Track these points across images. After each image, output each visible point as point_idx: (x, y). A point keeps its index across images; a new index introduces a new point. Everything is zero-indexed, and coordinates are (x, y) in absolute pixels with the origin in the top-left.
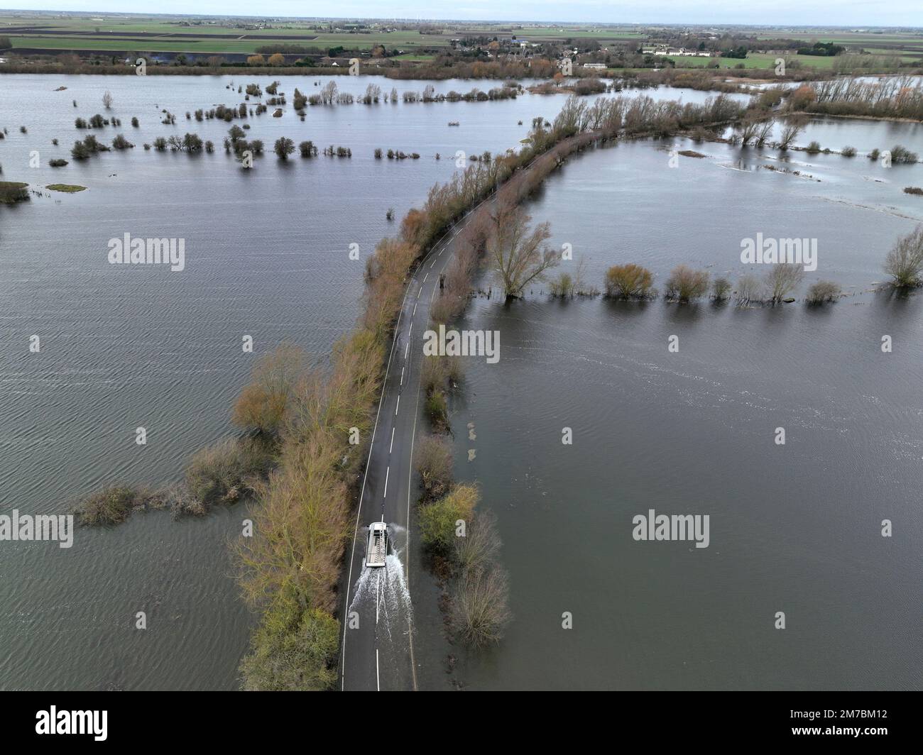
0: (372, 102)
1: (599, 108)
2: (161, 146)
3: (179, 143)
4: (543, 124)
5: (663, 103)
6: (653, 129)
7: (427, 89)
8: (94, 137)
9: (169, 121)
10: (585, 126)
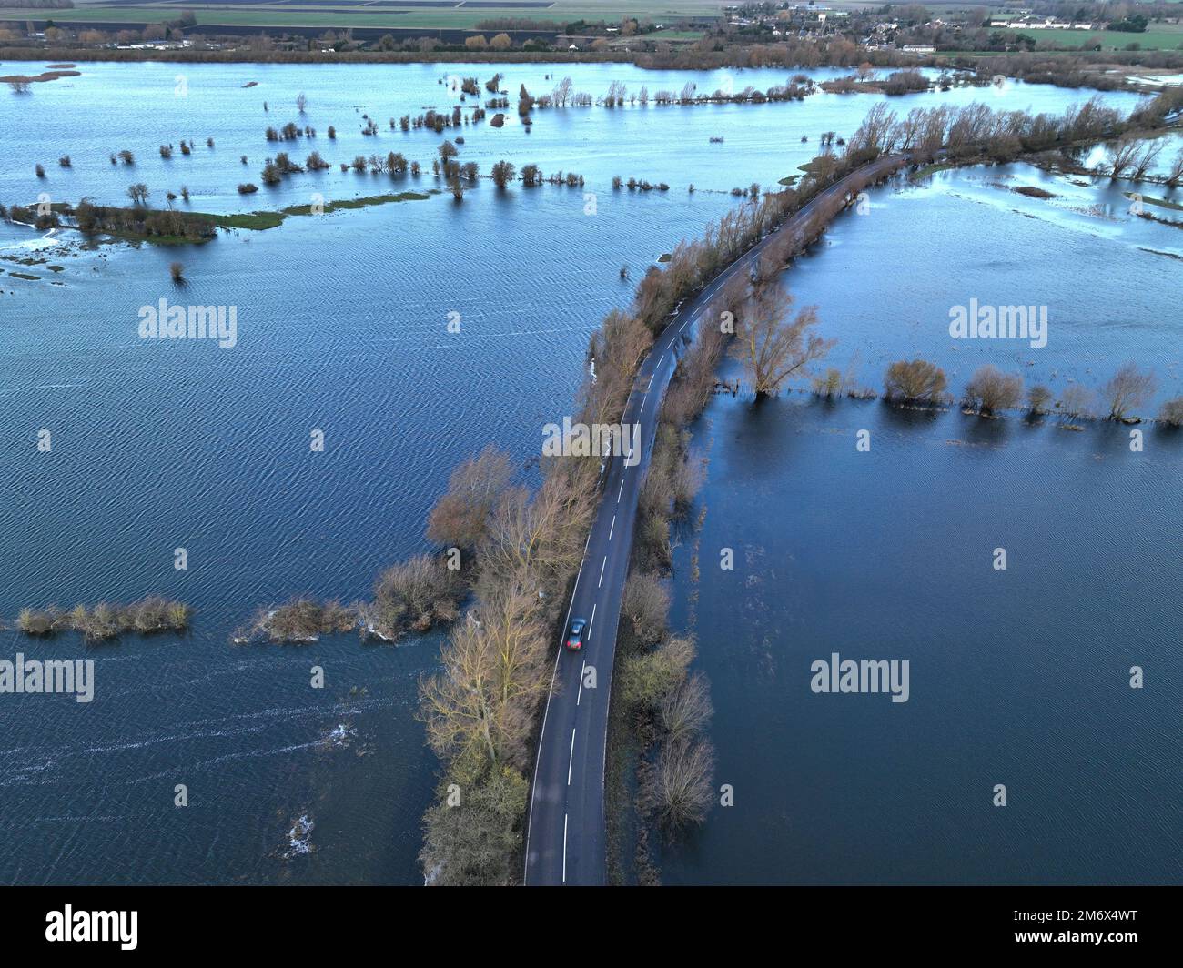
0: (616, 104)
1: (913, 121)
2: (360, 167)
3: (381, 163)
5: (1005, 114)
6: (984, 150)
7: (686, 87)
8: (286, 155)
9: (370, 132)
10: (891, 145)
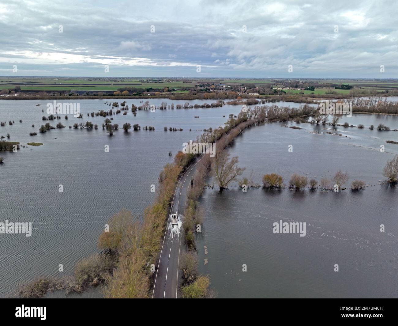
0: (164, 109)
1: (256, 110)
2: (76, 127)
3: (84, 125)
4: (234, 116)
5: (282, 108)
6: (279, 118)
7: (186, 104)
8: (49, 123)
9: (81, 117)
10: (251, 117)
